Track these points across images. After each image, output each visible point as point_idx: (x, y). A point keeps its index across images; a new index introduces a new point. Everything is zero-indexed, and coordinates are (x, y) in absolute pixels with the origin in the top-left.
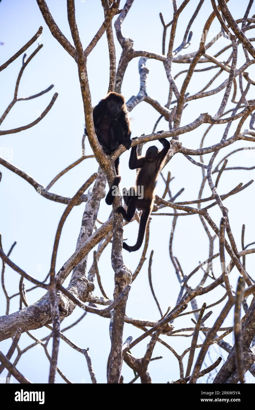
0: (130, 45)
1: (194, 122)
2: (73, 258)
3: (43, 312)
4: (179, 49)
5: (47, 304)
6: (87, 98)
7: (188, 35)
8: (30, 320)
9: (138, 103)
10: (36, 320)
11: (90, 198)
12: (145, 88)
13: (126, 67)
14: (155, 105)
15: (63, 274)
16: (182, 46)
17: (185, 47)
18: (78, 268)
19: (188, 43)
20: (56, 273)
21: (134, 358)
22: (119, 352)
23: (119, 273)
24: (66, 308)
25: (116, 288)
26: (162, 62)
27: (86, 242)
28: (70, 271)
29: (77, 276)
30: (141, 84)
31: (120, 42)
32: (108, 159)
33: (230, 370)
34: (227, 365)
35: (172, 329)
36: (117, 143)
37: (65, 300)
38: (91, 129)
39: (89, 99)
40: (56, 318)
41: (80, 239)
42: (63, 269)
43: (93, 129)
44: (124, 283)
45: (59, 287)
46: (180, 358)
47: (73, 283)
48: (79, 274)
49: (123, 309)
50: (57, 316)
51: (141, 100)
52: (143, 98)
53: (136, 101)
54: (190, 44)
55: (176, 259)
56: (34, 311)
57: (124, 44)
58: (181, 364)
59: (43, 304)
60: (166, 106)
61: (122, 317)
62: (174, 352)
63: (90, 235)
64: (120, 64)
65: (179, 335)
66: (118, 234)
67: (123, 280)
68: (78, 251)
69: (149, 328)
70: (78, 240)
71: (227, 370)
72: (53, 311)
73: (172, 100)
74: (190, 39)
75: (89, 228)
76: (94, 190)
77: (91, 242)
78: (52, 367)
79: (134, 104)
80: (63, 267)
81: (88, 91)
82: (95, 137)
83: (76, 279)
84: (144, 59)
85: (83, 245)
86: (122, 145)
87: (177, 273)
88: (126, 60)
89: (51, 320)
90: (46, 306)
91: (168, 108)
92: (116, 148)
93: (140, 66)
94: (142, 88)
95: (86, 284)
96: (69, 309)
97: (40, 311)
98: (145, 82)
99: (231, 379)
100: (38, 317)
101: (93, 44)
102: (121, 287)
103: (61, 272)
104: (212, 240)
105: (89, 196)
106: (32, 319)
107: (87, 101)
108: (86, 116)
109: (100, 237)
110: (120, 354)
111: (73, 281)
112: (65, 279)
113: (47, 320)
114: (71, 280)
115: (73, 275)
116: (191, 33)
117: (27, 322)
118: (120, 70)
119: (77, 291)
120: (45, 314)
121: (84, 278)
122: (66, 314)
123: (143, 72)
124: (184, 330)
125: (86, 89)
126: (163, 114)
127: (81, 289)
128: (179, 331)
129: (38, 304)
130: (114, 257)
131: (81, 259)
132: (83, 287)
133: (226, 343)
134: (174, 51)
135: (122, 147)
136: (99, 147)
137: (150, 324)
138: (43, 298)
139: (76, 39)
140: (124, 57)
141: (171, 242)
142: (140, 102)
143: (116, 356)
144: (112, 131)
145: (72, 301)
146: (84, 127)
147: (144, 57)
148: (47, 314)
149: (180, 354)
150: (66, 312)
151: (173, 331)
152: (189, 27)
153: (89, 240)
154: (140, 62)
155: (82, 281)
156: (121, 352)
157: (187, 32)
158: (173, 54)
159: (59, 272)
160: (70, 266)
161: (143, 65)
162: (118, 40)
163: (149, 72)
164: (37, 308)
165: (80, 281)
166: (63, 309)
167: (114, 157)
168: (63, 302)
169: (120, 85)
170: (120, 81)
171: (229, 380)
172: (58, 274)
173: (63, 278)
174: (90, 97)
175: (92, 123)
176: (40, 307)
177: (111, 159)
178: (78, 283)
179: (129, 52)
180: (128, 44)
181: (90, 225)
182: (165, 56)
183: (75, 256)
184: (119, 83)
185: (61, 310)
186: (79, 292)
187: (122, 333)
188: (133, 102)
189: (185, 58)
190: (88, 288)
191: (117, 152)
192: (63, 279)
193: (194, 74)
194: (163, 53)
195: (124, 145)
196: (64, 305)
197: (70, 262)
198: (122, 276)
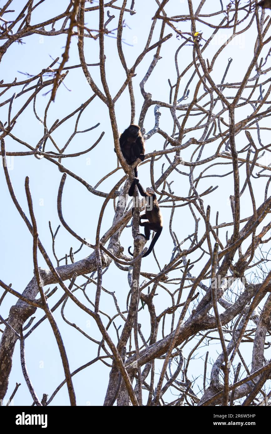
0: (149, 97)
1: (186, 143)
2: (111, 230)
3: (92, 263)
4: (181, 100)
5: (94, 258)
6: (115, 129)
7: (187, 92)
8: (83, 268)
9: (153, 134)
10: (87, 268)
11: (122, 193)
12: (158, 125)
13: (146, 110)
14: (165, 135)
15: (104, 240)
16: (183, 98)
17: (185, 99)
18: (113, 237)
19: (187, 96)
20: (100, 239)
21: (144, 294)
22: (137, 289)
23: (137, 240)
24: (106, 261)
25: (135, 249)
26: (169, 109)
27: (119, 220)
28: (109, 239)
29: (113, 242)
30: (156, 122)
31: (143, 95)
32: (130, 167)
33: (207, 300)
34: (206, 297)
35: (167, 279)
36: (136, 157)
37: (106, 256)
38: (118, 148)
39: (116, 129)
40: (100, 266)
41: (115, 219)
42: (104, 237)
43: (119, 148)
44: (140, 246)
45: (102, 248)
46: (172, 295)
47: (110, 246)
48: (114, 241)
49: (139, 262)
50: (100, 265)
51: (156, 132)
52: (157, 131)
53: (153, 132)
54: (188, 97)
55: (174, 233)
56: (85, 263)
57: (146, 96)
58: (173, 299)
59: (91, 258)
60: (171, 136)
61: (138, 267)
62: (169, 292)
63: (121, 216)
64: (143, 109)
65: (171, 283)
66: (136, 215)
67: (139, 244)
68: (114, 226)
69: (153, 278)
70: (114, 220)
71: (206, 300)
72: (98, 263)
73: (176, 133)
74: (188, 94)
75: (121, 212)
76: (125, 187)
77: (122, 220)
78: (97, 297)
79: (151, 134)
80: (104, 236)
81: (116, 124)
82: (121, 153)
83: (112, 244)
84: (158, 107)
85: (117, 222)
86: (138, 158)
87: (174, 242)
88: (147, 106)
89: (96, 269)
90: (93, 260)
91: (173, 138)
92: (135, 161)
93: (155, 111)
94: (157, 125)
95: (119, 247)
96: (108, 263)
97: (89, 263)
98: (158, 120)
99: (208, 305)
100: (88, 266)
101: (118, 95)
102: (138, 248)
103: (103, 239)
104: (197, 221)
105: (121, 192)
106: (84, 267)
107: (115, 130)
108: (114, 140)
109: (128, 217)
110: (137, 290)
111: (110, 245)
112: (105, 243)
113: (94, 269)
114: (109, 245)
115: (110, 241)
116: (189, 91)
117: (81, 269)
118: (143, 112)
119: (113, 251)
120: (93, 265)
121: (117, 243)
122: (106, 265)
123: (157, 114)
124: (174, 279)
125: (114, 123)
126: (170, 141)
127: (116, 250)
128: (171, 280)
129: (88, 258)
130: (134, 230)
131: (116, 231)
132: (117, 249)
133: (204, 285)
134: (178, 101)
135: (139, 159)
136: (124, 160)
137: (153, 275)
138: (91, 255)
139: (107, 92)
140: (146, 104)
141: (171, 223)
142: (155, 133)
143: (135, 291)
144: (132, 149)
145: (110, 257)
146: (114, 147)
147: (158, 105)
148: (94, 265)
149: (172, 292)
150: (106, 264)
151: (167, 280)
152: (187, 86)
153: (121, 219)
154: (155, 108)
155: (116, 245)
156: (138, 289)
157: (186, 90)
158: (177, 102)
159: (101, 239)
160: (108, 236)
161: (157, 110)
162: (142, 94)
163: (161, 114)
164: (87, 261)
165: (115, 245)
166: (104, 262)
167: (133, 166)
168: (104, 258)
169: (143, 122)
170: (143, 119)
171: (207, 306)
172: (101, 240)
173: (104, 242)
174: (117, 128)
175: (119, 145)
176: (89, 260)
177: (132, 168)
178: (114, 246)
179: (149, 101)
180: (148, 96)
181: (122, 210)
182: (172, 105)
183: (112, 229)
184: (142, 120)
185: (103, 262)
186: (114, 252)
187: (139, 278)
188: (150, 133)
189: (184, 106)
190: (120, 250)
191: (136, 163)
192: (104, 244)
193: (189, 117)
194: (170, 103)
195: (140, 158)
196: (104, 260)
197: (109, 232)
198: (139, 241)
